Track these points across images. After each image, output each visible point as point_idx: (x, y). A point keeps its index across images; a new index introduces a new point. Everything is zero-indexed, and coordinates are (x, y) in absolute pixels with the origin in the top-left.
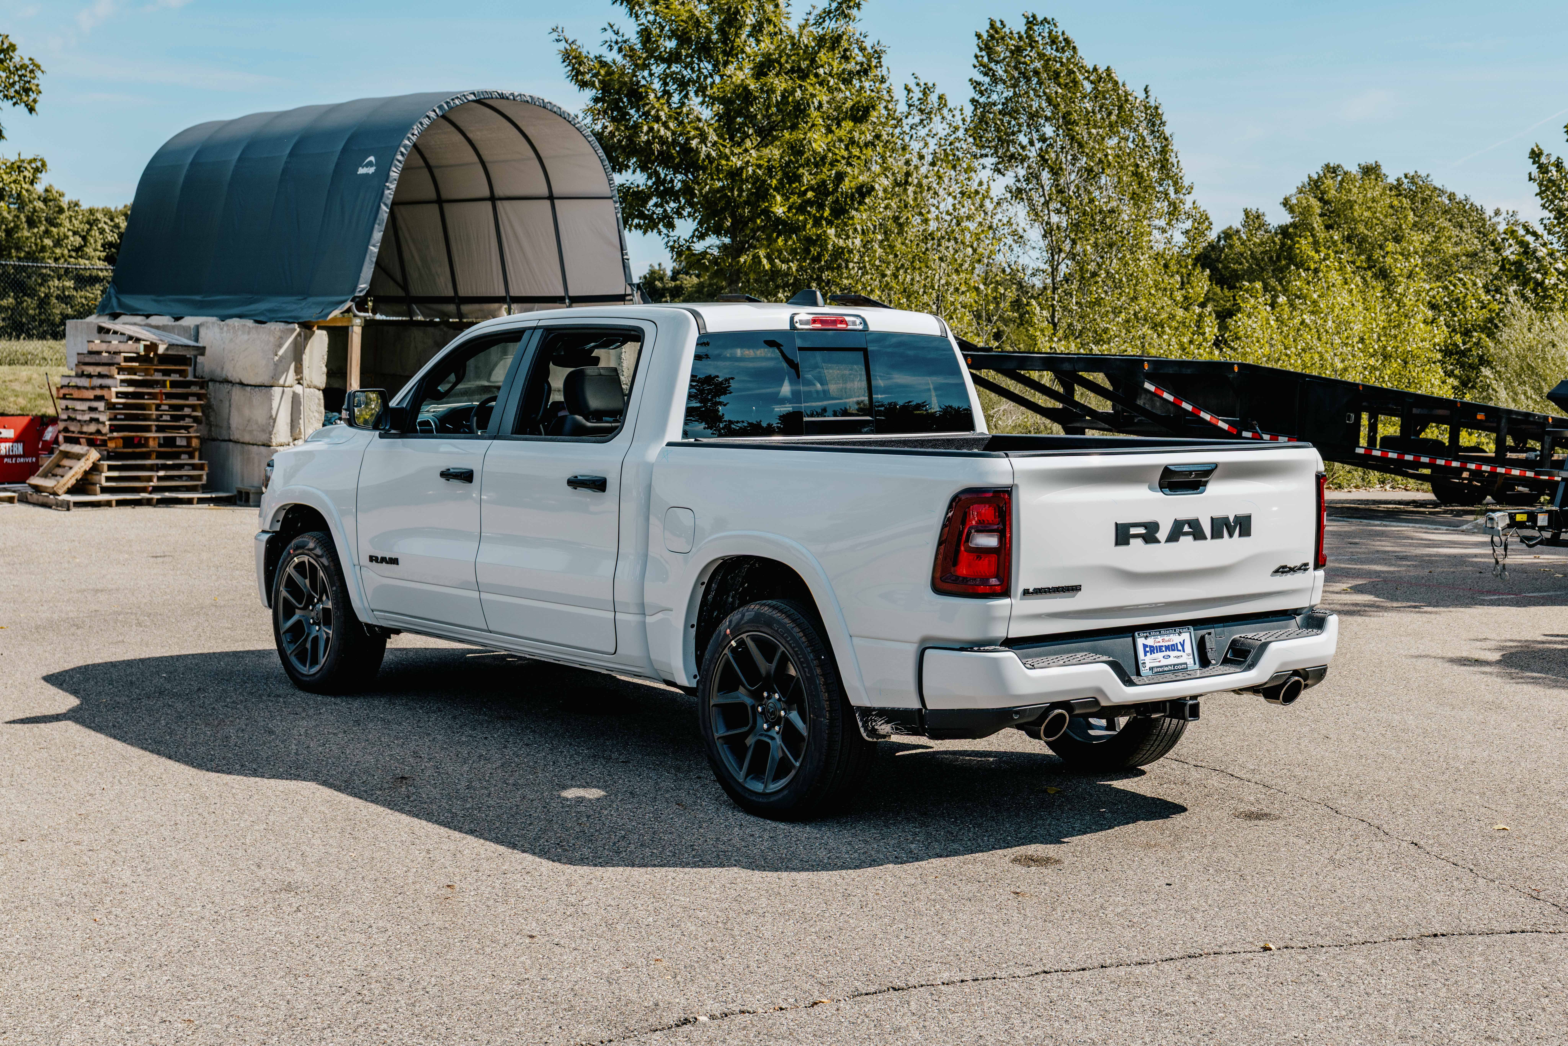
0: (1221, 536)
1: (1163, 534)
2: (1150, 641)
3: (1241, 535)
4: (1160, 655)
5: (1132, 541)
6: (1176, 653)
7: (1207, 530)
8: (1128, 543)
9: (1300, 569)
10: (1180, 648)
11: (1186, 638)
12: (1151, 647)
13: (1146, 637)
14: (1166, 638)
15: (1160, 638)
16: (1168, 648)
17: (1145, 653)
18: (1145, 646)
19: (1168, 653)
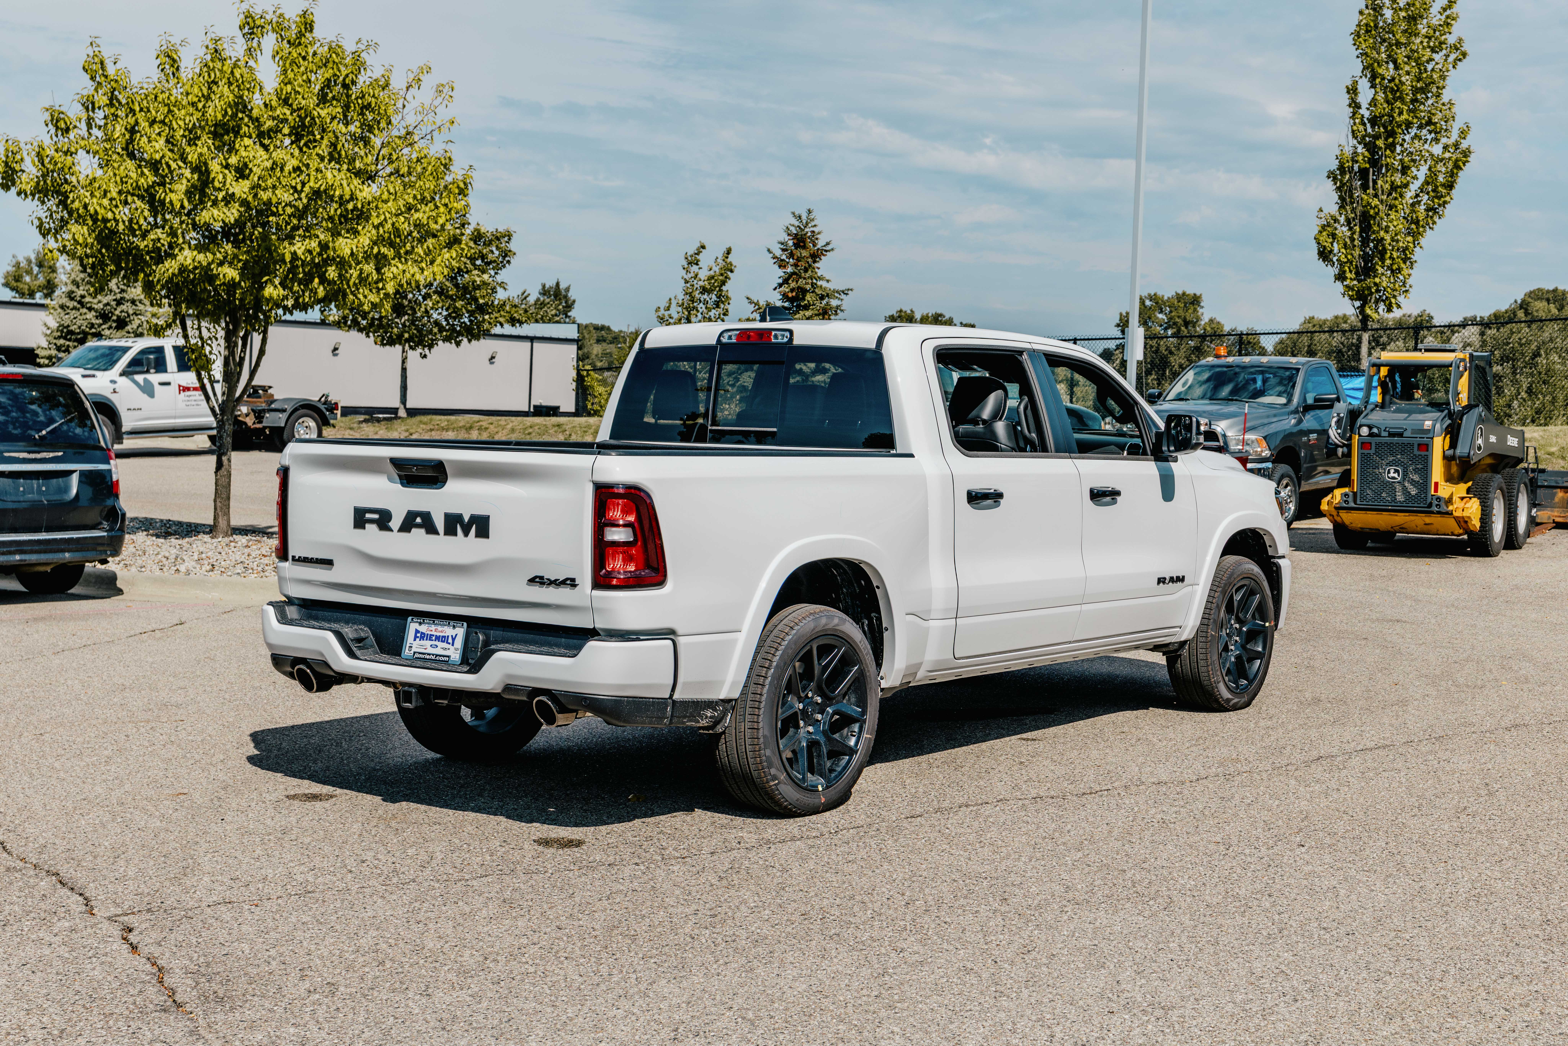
0: (455, 534)
1: (396, 523)
2: (423, 628)
3: (478, 535)
4: (428, 643)
5: (367, 525)
6: (445, 645)
7: (440, 525)
8: (364, 528)
9: (563, 583)
10: (450, 640)
11: (460, 632)
12: (422, 633)
13: (420, 624)
14: (440, 628)
15: (433, 627)
16: (438, 638)
17: (416, 637)
18: (417, 631)
19: (437, 643)
